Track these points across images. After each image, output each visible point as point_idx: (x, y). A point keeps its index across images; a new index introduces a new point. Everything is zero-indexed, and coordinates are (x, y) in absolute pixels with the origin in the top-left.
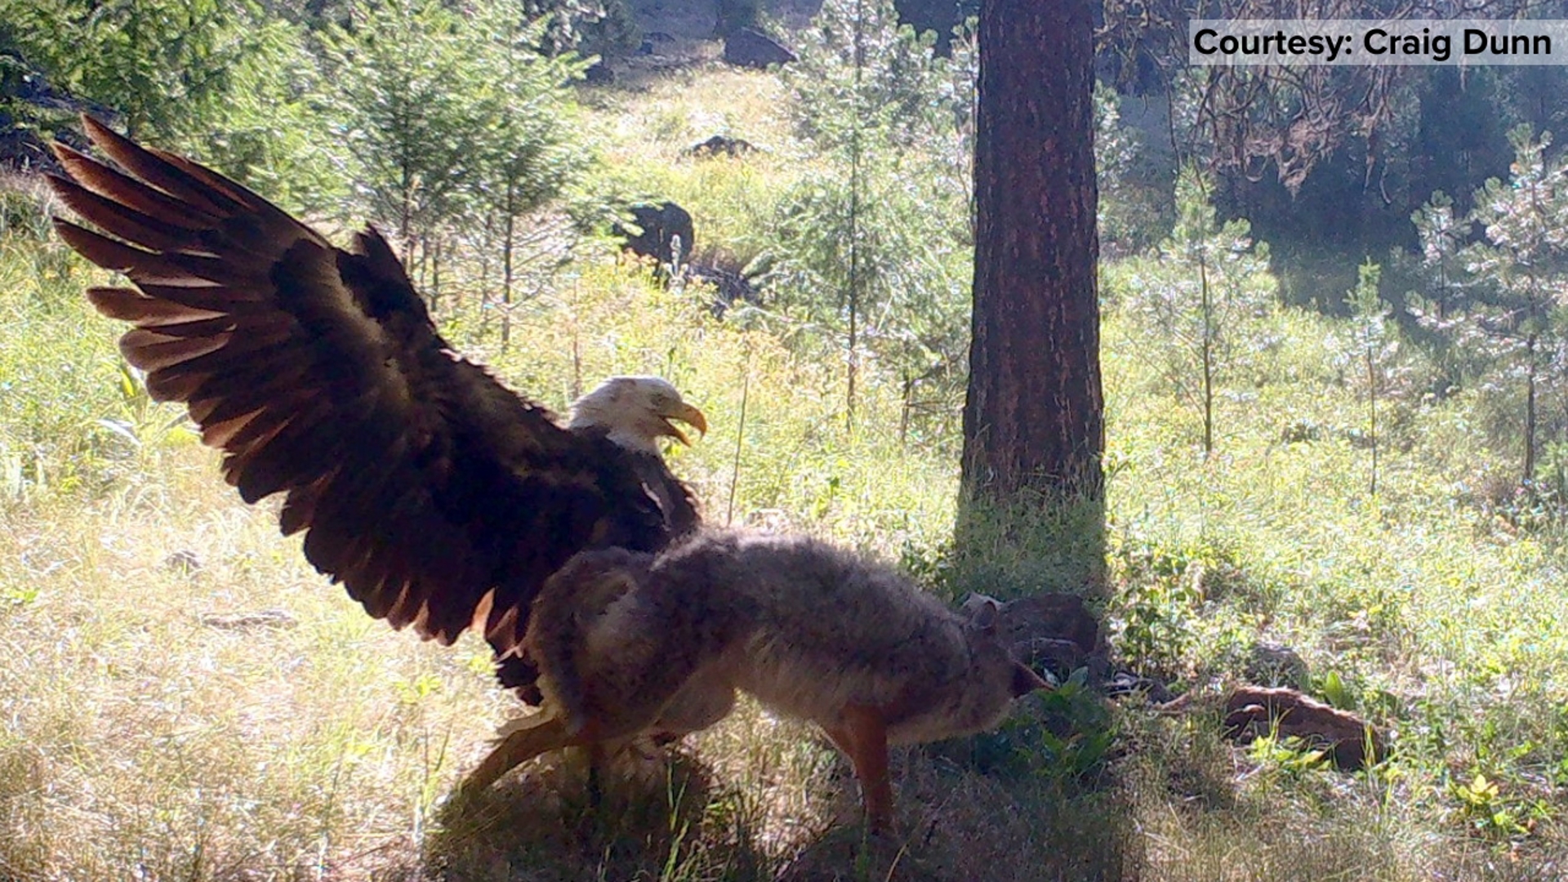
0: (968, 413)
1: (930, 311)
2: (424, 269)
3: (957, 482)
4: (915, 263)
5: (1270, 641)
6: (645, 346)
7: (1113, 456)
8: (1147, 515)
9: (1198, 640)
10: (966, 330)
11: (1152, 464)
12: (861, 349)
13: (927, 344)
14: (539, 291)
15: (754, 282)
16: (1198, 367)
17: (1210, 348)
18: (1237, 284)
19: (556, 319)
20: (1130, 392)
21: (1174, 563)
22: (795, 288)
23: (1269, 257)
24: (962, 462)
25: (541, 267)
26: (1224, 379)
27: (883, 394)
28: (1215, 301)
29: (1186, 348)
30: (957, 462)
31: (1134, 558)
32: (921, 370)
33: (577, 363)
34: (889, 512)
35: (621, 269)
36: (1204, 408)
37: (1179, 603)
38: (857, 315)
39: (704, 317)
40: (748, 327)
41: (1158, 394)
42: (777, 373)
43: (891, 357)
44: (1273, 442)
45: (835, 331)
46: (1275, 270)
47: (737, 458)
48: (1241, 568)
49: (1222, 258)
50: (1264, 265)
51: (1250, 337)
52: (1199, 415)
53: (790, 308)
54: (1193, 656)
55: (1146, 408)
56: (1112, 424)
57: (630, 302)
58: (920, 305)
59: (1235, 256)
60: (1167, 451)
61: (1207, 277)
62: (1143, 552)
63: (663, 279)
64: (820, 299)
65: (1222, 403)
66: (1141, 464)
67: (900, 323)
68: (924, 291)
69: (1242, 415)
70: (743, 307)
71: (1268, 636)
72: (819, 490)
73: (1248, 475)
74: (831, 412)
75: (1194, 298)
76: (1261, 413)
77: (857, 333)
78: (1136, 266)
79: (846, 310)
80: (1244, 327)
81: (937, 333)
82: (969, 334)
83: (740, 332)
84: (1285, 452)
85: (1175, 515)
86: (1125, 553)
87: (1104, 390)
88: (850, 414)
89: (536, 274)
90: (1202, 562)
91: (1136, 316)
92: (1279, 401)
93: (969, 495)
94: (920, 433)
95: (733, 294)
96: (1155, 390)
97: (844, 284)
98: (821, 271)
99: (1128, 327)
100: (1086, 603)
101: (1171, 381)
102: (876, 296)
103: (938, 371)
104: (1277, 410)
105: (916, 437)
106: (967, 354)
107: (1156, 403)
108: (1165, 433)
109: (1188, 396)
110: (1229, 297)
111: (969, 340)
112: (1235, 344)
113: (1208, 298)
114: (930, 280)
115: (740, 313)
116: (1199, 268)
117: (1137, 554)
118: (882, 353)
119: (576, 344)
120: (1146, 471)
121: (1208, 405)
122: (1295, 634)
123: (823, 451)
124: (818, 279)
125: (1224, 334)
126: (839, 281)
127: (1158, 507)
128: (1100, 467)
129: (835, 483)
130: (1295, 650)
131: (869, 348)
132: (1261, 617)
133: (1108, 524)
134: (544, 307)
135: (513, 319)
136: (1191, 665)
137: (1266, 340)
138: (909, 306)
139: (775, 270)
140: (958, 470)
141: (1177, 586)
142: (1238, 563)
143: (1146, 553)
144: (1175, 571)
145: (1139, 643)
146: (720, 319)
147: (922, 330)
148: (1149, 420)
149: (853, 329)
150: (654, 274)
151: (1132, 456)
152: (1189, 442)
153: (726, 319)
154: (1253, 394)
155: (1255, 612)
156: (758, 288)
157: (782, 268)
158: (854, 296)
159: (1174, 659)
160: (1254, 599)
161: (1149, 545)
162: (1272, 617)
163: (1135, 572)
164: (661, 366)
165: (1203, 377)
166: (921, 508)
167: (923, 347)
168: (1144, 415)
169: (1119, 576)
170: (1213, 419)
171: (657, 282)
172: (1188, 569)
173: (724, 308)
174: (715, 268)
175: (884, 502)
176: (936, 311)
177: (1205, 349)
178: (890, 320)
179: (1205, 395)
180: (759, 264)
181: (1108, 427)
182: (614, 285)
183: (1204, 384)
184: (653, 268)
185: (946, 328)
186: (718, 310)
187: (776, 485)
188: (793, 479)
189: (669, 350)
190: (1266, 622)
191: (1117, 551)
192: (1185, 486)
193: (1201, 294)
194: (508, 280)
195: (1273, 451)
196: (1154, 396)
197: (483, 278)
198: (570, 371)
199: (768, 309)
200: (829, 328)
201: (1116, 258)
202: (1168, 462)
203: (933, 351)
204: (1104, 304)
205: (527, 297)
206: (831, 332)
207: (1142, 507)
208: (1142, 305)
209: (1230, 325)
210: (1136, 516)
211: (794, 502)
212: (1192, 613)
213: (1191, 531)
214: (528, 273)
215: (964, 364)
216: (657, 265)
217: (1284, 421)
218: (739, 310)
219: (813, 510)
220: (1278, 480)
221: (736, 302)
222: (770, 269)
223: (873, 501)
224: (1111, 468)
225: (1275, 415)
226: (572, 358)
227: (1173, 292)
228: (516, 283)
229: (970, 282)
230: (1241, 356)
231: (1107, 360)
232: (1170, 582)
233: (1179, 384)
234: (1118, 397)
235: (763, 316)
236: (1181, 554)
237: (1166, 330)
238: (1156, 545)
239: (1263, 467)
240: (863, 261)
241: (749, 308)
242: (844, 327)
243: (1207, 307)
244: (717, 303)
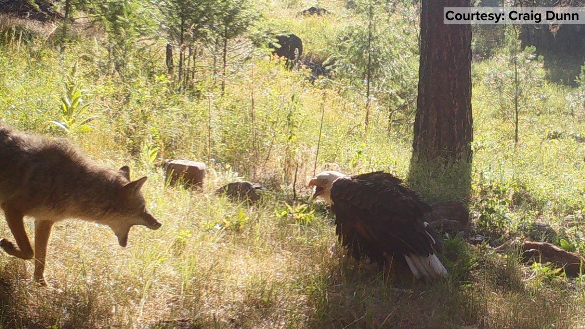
0: (416, 125)
1: (401, 82)
2: (189, 60)
3: (411, 153)
4: (395, 61)
5: (541, 222)
6: (281, 94)
7: (476, 144)
8: (490, 168)
9: (511, 221)
10: (416, 90)
11: (492, 147)
12: (372, 96)
13: (400, 96)
14: (238, 71)
15: (328, 68)
16: (513, 107)
17: (518, 99)
18: (530, 73)
19: (244, 82)
20: (483, 117)
21: (501, 189)
22: (345, 71)
23: (544, 62)
24: (413, 146)
25: (239, 61)
26: (524, 112)
27: (381, 116)
28: (520, 80)
29: (508, 99)
30: (411, 145)
31: (484, 187)
32: (397, 106)
33: (253, 101)
34: (382, 166)
35: (271, 62)
36: (515, 124)
37: (503, 206)
38: (371, 83)
39: (306, 82)
40: (325, 87)
41: (495, 117)
42: (337, 106)
43: (384, 101)
44: (544, 139)
45: (361, 90)
46: (545, 67)
47: (319, 142)
48: (529, 191)
49: (524, 62)
50: (542, 65)
51: (535, 95)
52: (513, 127)
53: (343, 80)
54: (508, 228)
55: (491, 124)
56: (476, 130)
57: (275, 76)
58: (396, 79)
59: (529, 61)
60: (499, 142)
61: (517, 69)
62: (488, 184)
63: (289, 66)
64: (355, 76)
65: (523, 123)
66: (488, 147)
67: (388, 87)
68: (398, 73)
69: (531, 127)
70: (322, 78)
71: (540, 220)
72: (353, 156)
73: (532, 153)
74: (359, 123)
75: (511, 78)
76: (539, 127)
77: (370, 90)
78: (488, 64)
79: (366, 81)
80: (533, 90)
81: (404, 90)
82: (417, 91)
83: (321, 89)
84: (548, 143)
85: (502, 169)
86: (481, 185)
87: (473, 116)
88: (367, 124)
89: (236, 63)
90: (512, 189)
91: (487, 85)
92: (546, 121)
93: (416, 159)
94: (396, 132)
95: (319, 73)
96: (495, 116)
97: (365, 69)
98: (356, 64)
99: (483, 90)
100: (464, 205)
101: (501, 113)
102: (378, 75)
103: (403, 107)
104: (545, 125)
105: (394, 133)
106: (416, 100)
107: (494, 121)
108: (499, 134)
109: (508, 119)
110: (526, 78)
111: (417, 94)
112: (528, 97)
113: (518, 78)
114: (401, 69)
115: (321, 81)
116: (514, 66)
117: (486, 185)
118: (380, 99)
119: (252, 93)
120: (490, 150)
121: (517, 123)
122: (551, 219)
123: (355, 140)
124: (354, 67)
125: (524, 93)
126: (363, 68)
127: (495, 165)
128: (471, 148)
129: (360, 153)
130: (551, 226)
131: (375, 97)
132: (537, 212)
133: (473, 173)
134: (239, 77)
135: (226, 82)
136: (507, 231)
137: (541, 96)
138: (392, 79)
139: (336, 63)
140: (411, 148)
141: (502, 198)
142: (528, 189)
143: (490, 185)
144: (502, 192)
145: (486, 222)
146: (313, 83)
147: (398, 90)
148: (492, 129)
149: (368, 89)
150: (286, 64)
151: (484, 144)
152: (508, 138)
153: (315, 84)
154: (536, 119)
155: (535, 210)
156: (329, 71)
157: (339, 63)
158: (369, 75)
159: (501, 229)
160: (534, 205)
161: (491, 181)
162: (542, 212)
163: (484, 192)
164: (289, 103)
165: (515, 111)
166: (396, 164)
167: (398, 97)
168: (490, 127)
169: (478, 194)
170: (519, 129)
171: (287, 67)
172: (507, 191)
173: (315, 79)
174: (311, 62)
175: (380, 161)
176: (404, 82)
177: (516, 99)
178: (384, 85)
179: (515, 119)
180: (330, 60)
181: (474, 132)
182: (269, 68)
183: (515, 114)
184: (285, 62)
185: (407, 89)
186: (312, 80)
187: (335, 153)
188: (342, 151)
189: (292, 96)
190: (539, 214)
191: (477, 183)
192: (506, 157)
193: (515, 77)
194: (225, 66)
195: (544, 143)
196: (494, 119)
197: (214, 65)
198: (249, 104)
199: (333, 79)
200: (359, 88)
201: (479, 61)
202: (499, 147)
203: (402, 98)
204: (474, 80)
205: (232, 73)
206: (359, 89)
207: (488, 166)
208: (490, 80)
209: (526, 90)
210: (486, 169)
211: (343, 161)
212: (508, 210)
213: (508, 176)
214: (233, 63)
215: (415, 104)
216: (287, 61)
217: (548, 130)
218: (321, 80)
219: (350, 164)
220: (545, 155)
221: (320, 77)
222: (334, 63)
223: (375, 161)
224: (475, 149)
225: (544, 128)
226: (251, 99)
227: (503, 76)
228: (228, 67)
229: (418, 70)
230: (531, 103)
231: (475, 103)
232: (499, 196)
233: (504, 114)
234: (479, 119)
235: (331, 82)
236: (504, 185)
237: (500, 91)
238: (494, 181)
239: (539, 149)
240: (373, 60)
241: (326, 79)
242: (365, 88)
243: (517, 82)
244: (312, 77)
